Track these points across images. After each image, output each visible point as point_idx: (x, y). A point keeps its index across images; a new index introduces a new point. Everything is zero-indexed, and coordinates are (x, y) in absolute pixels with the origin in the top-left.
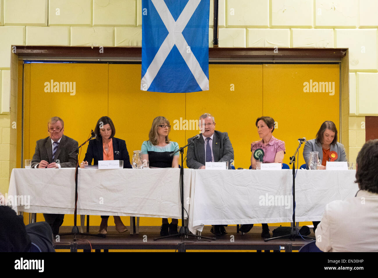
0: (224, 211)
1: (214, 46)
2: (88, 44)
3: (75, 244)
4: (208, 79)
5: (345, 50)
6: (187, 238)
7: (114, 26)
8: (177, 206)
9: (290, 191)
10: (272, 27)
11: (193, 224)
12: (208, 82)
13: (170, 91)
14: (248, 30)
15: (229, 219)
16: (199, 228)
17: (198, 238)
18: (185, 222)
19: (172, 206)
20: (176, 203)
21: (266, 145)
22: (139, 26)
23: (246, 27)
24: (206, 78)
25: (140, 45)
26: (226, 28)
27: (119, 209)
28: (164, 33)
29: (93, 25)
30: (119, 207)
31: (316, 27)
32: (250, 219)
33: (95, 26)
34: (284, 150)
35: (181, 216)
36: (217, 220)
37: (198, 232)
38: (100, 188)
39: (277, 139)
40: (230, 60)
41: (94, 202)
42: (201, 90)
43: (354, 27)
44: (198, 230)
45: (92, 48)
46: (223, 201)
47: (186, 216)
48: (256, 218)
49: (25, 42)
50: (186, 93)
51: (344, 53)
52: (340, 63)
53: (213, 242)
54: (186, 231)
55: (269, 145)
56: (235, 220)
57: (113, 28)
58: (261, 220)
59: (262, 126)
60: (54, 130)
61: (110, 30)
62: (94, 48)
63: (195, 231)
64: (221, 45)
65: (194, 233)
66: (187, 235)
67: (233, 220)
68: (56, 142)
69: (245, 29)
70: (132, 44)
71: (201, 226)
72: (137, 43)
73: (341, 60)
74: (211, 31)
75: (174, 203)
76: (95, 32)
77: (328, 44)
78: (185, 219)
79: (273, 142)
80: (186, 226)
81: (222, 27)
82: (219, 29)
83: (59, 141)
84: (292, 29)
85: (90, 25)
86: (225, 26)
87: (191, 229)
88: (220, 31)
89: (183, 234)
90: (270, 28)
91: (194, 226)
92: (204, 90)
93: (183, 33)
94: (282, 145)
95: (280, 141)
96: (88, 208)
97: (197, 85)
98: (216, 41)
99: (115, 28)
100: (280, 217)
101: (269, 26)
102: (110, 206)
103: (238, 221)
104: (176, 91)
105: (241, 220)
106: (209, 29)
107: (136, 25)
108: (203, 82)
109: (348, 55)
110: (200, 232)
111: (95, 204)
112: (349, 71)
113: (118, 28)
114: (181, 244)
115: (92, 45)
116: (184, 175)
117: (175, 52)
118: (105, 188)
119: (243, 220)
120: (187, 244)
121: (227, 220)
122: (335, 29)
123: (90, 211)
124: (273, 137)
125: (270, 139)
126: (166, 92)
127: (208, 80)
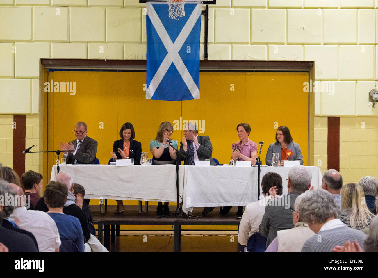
0: (208, 197)
1: (204, 59)
2: (102, 57)
3: (101, 221)
4: (199, 89)
5: (313, 62)
6: (181, 216)
7: (123, 42)
8: (174, 193)
9: (257, 183)
10: (252, 44)
11: (186, 206)
12: (199, 92)
13: (169, 99)
14: (232, 46)
15: (212, 203)
16: (190, 209)
17: (190, 216)
18: (180, 205)
19: (170, 193)
20: (173, 191)
21: (243, 145)
22: (144, 42)
23: (231, 44)
24: (198, 89)
25: (145, 58)
26: (215, 44)
27: (131, 195)
28: (164, 52)
29: (106, 42)
30: (132, 194)
31: (288, 44)
32: (227, 203)
33: (108, 42)
34: (257, 150)
35: (177, 200)
36: (203, 204)
37: (189, 212)
38: (118, 180)
39: (252, 141)
40: (219, 69)
41: (113, 190)
42: (193, 99)
43: (319, 44)
44: (189, 211)
45: (106, 60)
46: (208, 189)
47: (180, 200)
48: (232, 202)
49: (51, 56)
50: (182, 101)
51: (311, 64)
52: (309, 72)
53: (199, 220)
54: (180, 211)
55: (245, 145)
56: (216, 204)
57: (122, 44)
58: (235, 204)
59: (242, 131)
60: (78, 133)
61: (120, 45)
62: (107, 60)
63: (187, 211)
64: (210, 58)
65: (186, 213)
66: (181, 214)
67: (215, 204)
68: (80, 141)
69: (230, 45)
70: (138, 57)
71: (191, 207)
72: (142, 57)
73: (310, 69)
74: (202, 47)
75: (172, 191)
76: (107, 48)
77: (298, 57)
78: (180, 202)
79: (248, 143)
80: (180, 208)
81: (212, 43)
82: (209, 45)
83: (82, 141)
84: (269, 45)
85: (103, 42)
86: (214, 43)
87: (184, 210)
88: (210, 47)
89: (178, 213)
90: (251, 44)
91: (186, 208)
92: (196, 99)
93: (179, 53)
94: (255, 146)
95: (254, 143)
96: (108, 195)
97: (190, 95)
98: (206, 55)
99: (124, 44)
100: (250, 201)
101: (250, 43)
102: (124, 193)
103: (218, 204)
104: (174, 99)
105: (221, 203)
106: (200, 45)
107: (141, 41)
108: (195, 93)
109: (314, 67)
110: (191, 212)
111: (114, 191)
112: (315, 80)
113: (126, 44)
114: (176, 221)
115: (105, 58)
116: (179, 171)
117: (173, 68)
118: (121, 180)
119: (222, 203)
120: (181, 221)
121: (211, 204)
122: (304, 45)
123: (110, 197)
124: (249, 139)
125: (247, 141)
126: (166, 100)
127: (199, 91)
